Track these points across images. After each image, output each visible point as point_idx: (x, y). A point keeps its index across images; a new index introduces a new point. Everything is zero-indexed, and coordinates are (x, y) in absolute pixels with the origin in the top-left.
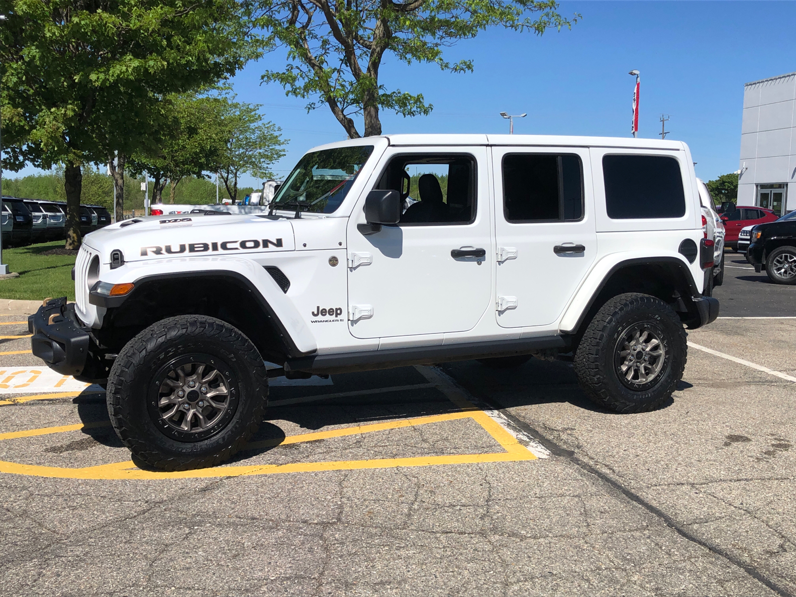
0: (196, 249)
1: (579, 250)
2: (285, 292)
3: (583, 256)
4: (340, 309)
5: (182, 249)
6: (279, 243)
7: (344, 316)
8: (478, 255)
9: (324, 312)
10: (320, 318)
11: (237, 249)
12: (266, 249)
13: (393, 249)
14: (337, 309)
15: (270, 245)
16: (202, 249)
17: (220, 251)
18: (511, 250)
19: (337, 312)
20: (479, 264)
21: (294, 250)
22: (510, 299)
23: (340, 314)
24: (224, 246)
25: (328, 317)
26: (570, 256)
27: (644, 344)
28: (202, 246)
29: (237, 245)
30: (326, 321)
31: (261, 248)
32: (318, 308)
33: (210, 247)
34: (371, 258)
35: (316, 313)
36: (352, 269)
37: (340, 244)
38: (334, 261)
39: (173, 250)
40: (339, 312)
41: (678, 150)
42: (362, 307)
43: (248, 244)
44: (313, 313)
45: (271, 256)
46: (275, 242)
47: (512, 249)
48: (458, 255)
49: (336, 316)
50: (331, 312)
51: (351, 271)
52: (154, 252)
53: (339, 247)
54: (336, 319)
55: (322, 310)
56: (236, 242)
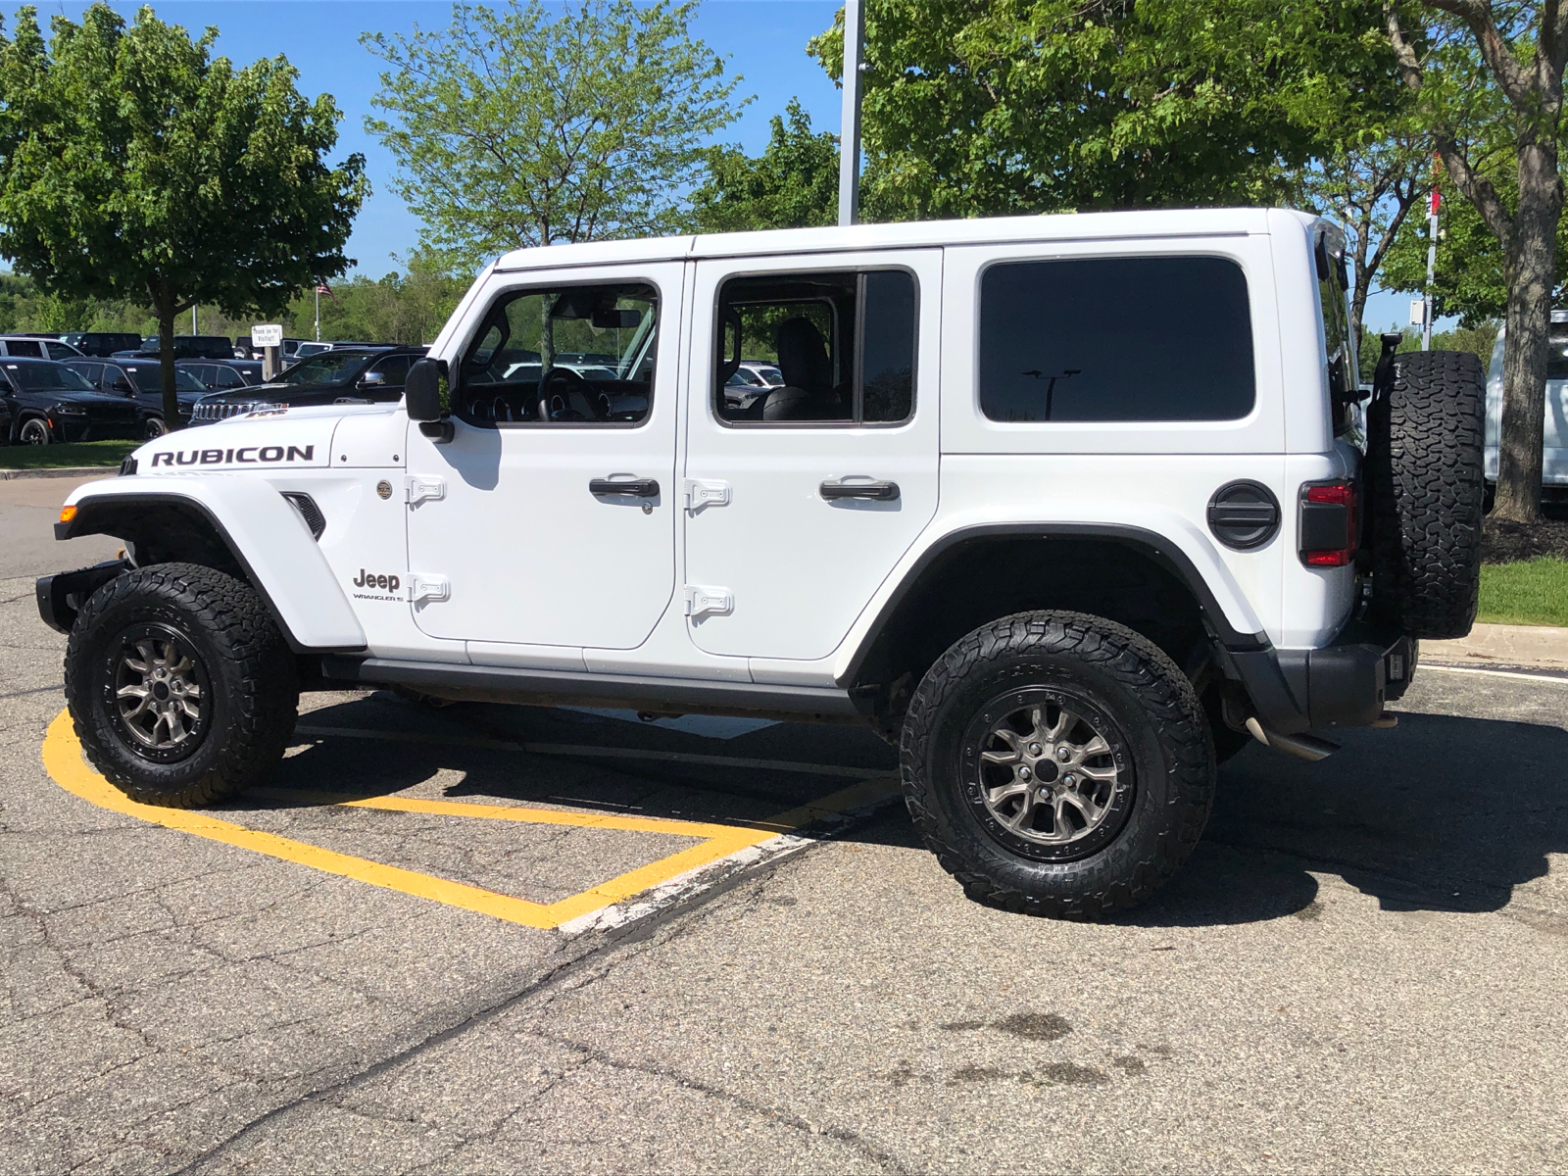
0: (208, 459)
1: (887, 495)
2: (317, 538)
3: (898, 508)
4: (396, 578)
5: (194, 458)
6: (308, 454)
7: (402, 592)
8: (646, 492)
9: (371, 581)
10: (366, 589)
11: (254, 460)
12: (290, 464)
13: (483, 474)
14: (391, 578)
15: (296, 455)
16: (215, 459)
17: (235, 463)
18: (712, 485)
19: (391, 583)
20: (649, 511)
21: (329, 467)
22: (713, 593)
23: (397, 586)
24: (240, 457)
25: (378, 590)
26: (863, 506)
28: (216, 454)
29: (255, 455)
30: (376, 598)
31: (284, 462)
32: (363, 571)
33: (225, 456)
34: (444, 487)
35: (359, 581)
36: (412, 506)
37: (396, 459)
38: (384, 490)
39: (185, 460)
40: (394, 582)
42: (431, 580)
43: (269, 454)
44: (355, 580)
45: (296, 475)
46: (304, 451)
47: (721, 484)
48: (603, 490)
49: (391, 591)
50: (382, 582)
51: (412, 509)
52: (165, 460)
53: (395, 464)
54: (390, 595)
55: (369, 576)
56: (255, 449)
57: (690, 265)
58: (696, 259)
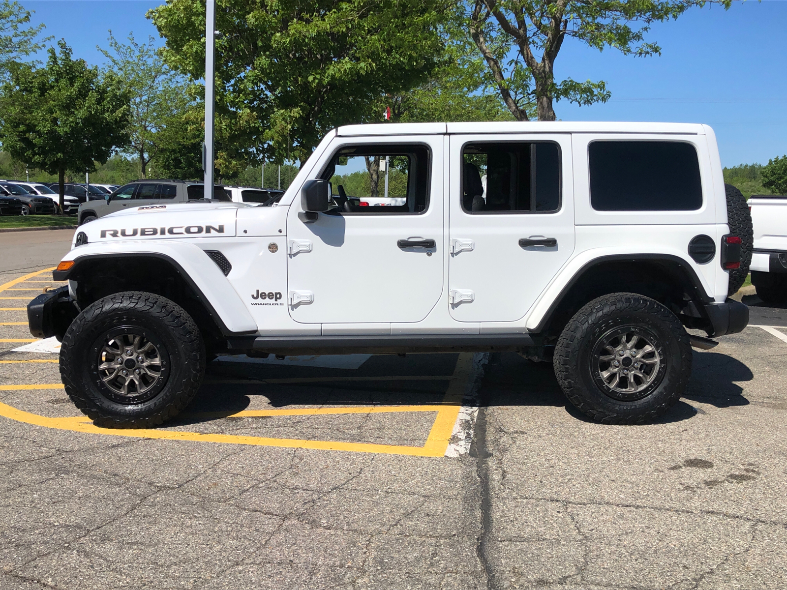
0: (146, 233)
1: (550, 244)
2: (226, 275)
3: (557, 250)
4: (280, 293)
5: (135, 233)
6: (221, 230)
7: (284, 300)
8: (429, 246)
9: (264, 296)
10: (260, 300)
11: (182, 233)
12: (208, 235)
13: (335, 238)
14: (276, 294)
15: (212, 230)
16: (152, 233)
17: (167, 235)
18: (466, 242)
19: (277, 296)
20: (429, 255)
21: (235, 236)
22: (464, 293)
23: (280, 298)
24: (171, 231)
25: (267, 300)
26: (539, 249)
27: (634, 350)
28: (152, 230)
29: (183, 230)
30: (266, 304)
31: (204, 234)
32: (258, 291)
33: (159, 231)
34: (311, 245)
35: (255, 296)
36: (291, 255)
37: (280, 231)
38: (273, 248)
39: (127, 234)
40: (278, 296)
41: (696, 134)
42: (303, 293)
43: (192, 230)
44: (253, 296)
45: (214, 242)
46: (217, 228)
47: (469, 241)
48: (404, 245)
49: (276, 300)
50: (270, 296)
51: (291, 257)
52: (111, 234)
53: (279, 234)
54: (276, 302)
55: (262, 293)
56: (182, 227)
57: (447, 137)
58: (450, 134)
